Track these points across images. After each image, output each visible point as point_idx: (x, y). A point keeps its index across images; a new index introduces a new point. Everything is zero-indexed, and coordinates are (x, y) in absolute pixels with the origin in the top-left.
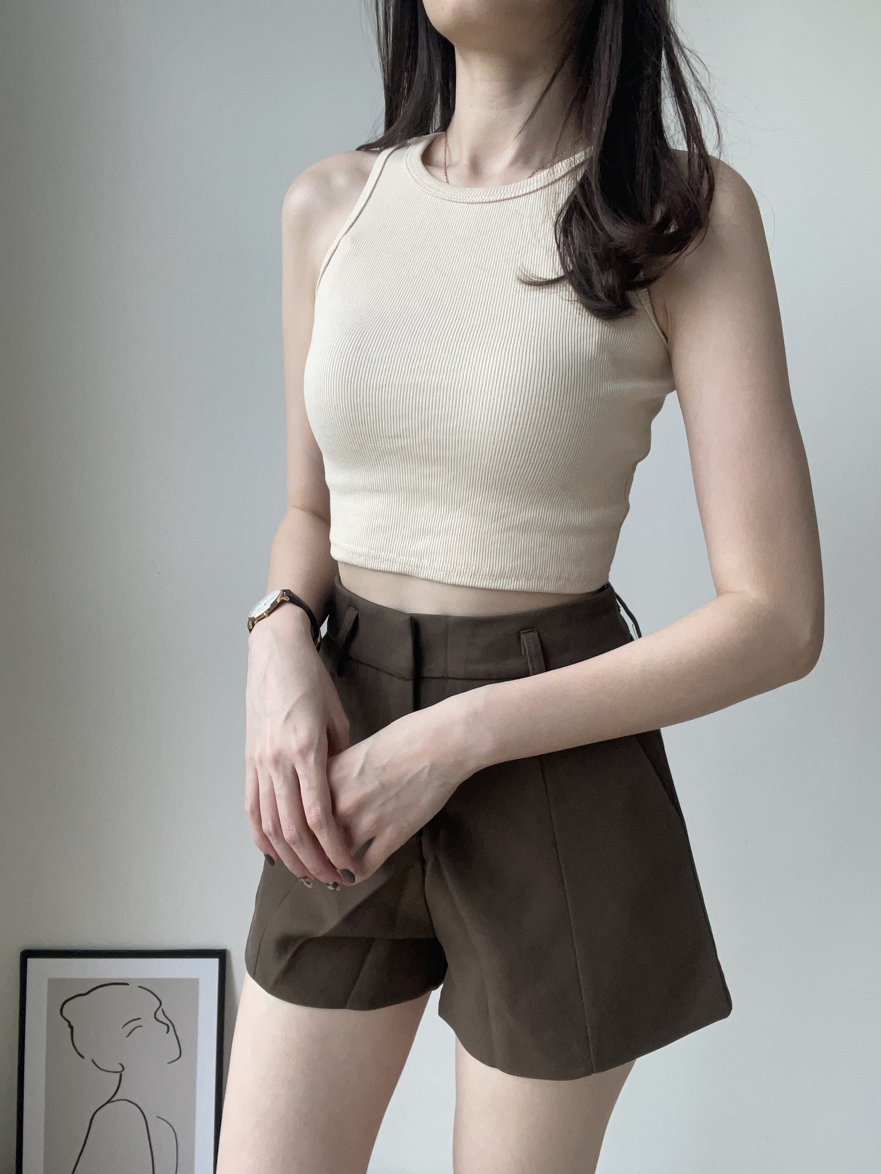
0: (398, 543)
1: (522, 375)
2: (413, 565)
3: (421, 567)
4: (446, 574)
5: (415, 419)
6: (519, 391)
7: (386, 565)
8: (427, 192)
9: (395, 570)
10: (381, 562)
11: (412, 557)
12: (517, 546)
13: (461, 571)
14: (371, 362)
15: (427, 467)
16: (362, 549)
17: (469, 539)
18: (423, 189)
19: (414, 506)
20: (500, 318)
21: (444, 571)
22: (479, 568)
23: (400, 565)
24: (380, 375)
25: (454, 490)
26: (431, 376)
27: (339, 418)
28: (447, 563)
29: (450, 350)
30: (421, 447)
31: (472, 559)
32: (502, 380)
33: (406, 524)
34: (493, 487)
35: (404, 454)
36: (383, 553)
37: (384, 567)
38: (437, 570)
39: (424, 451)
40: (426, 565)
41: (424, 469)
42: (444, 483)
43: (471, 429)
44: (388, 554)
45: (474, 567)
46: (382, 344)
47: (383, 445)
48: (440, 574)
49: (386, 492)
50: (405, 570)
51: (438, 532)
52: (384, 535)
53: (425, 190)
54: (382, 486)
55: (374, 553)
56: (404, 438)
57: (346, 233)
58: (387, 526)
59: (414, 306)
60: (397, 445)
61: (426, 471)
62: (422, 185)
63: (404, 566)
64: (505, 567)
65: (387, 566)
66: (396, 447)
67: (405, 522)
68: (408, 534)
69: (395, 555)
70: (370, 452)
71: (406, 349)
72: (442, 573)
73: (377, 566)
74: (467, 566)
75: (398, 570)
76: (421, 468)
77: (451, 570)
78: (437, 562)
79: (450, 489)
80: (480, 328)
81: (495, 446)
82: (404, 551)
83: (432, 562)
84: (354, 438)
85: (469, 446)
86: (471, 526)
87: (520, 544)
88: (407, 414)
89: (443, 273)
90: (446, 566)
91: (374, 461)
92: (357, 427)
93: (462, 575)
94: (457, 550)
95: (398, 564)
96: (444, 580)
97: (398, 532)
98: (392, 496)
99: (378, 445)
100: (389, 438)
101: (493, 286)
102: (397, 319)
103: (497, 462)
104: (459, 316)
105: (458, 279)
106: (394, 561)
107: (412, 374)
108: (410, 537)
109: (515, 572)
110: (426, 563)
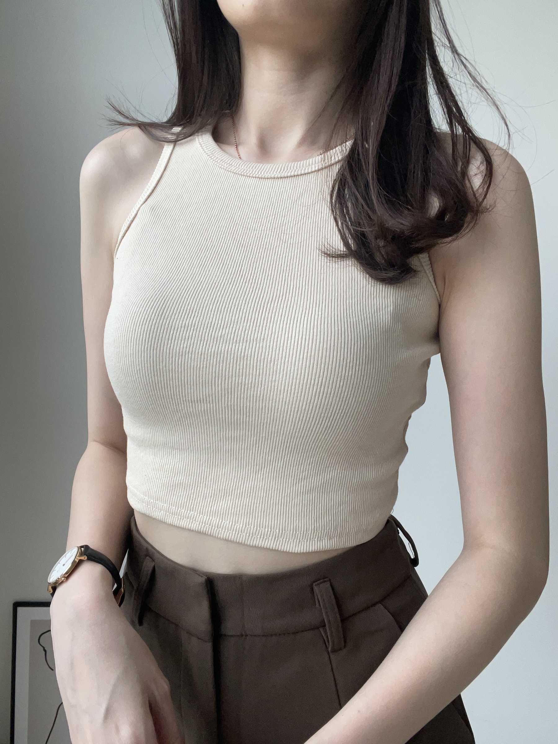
0: (198, 501)
1: (325, 346)
2: (214, 524)
3: (221, 527)
4: (249, 536)
5: (218, 386)
6: (323, 362)
7: (186, 522)
8: (220, 166)
9: (194, 528)
10: (181, 518)
11: (214, 517)
12: (318, 507)
13: (264, 534)
14: (174, 329)
15: (229, 431)
16: (162, 504)
17: (272, 502)
18: (216, 163)
19: (215, 467)
20: (299, 289)
21: (247, 533)
22: (282, 532)
23: (199, 524)
24: (182, 342)
25: (256, 454)
26: (234, 344)
27: (142, 382)
28: (250, 525)
29: (252, 320)
30: (224, 413)
31: (276, 522)
32: (306, 351)
33: (207, 483)
34: (295, 452)
35: (207, 418)
36: (183, 510)
37: (183, 524)
38: (239, 531)
39: (227, 416)
40: (227, 526)
41: (226, 432)
42: (246, 446)
43: (275, 398)
44: (189, 512)
45: (277, 531)
46: (184, 312)
47: (186, 408)
48: (242, 536)
49: (187, 451)
50: (205, 530)
51: (240, 493)
52: (185, 492)
53: (218, 164)
54: (183, 445)
55: (174, 510)
56: (207, 403)
57: (144, 202)
58: (188, 484)
59: (214, 274)
60: (200, 409)
61: (229, 434)
62: (214, 159)
63: (203, 525)
64: (308, 529)
65: (186, 524)
66: (198, 410)
67: (206, 481)
68: (209, 493)
69: (196, 514)
70: (172, 413)
71: (208, 318)
72: (244, 534)
73: (176, 522)
74: (271, 529)
75: (197, 528)
76: (223, 432)
77: (254, 532)
78: (239, 523)
79: (252, 452)
80: (280, 299)
81: (298, 414)
82: (205, 510)
83: (234, 524)
84: (157, 400)
85: (272, 414)
86: (273, 489)
87: (321, 505)
88: (210, 380)
89: (241, 243)
90: (249, 528)
91: (176, 422)
92: (159, 390)
93: (265, 538)
94: (260, 512)
95: (198, 523)
96: (246, 542)
97: (199, 491)
98: (193, 455)
99: (180, 408)
100: (192, 402)
101: (289, 258)
102: (198, 287)
103: (300, 429)
104: (258, 286)
105: (256, 249)
106: (194, 519)
107: (215, 342)
108: (211, 496)
109: (318, 533)
110: (228, 524)
